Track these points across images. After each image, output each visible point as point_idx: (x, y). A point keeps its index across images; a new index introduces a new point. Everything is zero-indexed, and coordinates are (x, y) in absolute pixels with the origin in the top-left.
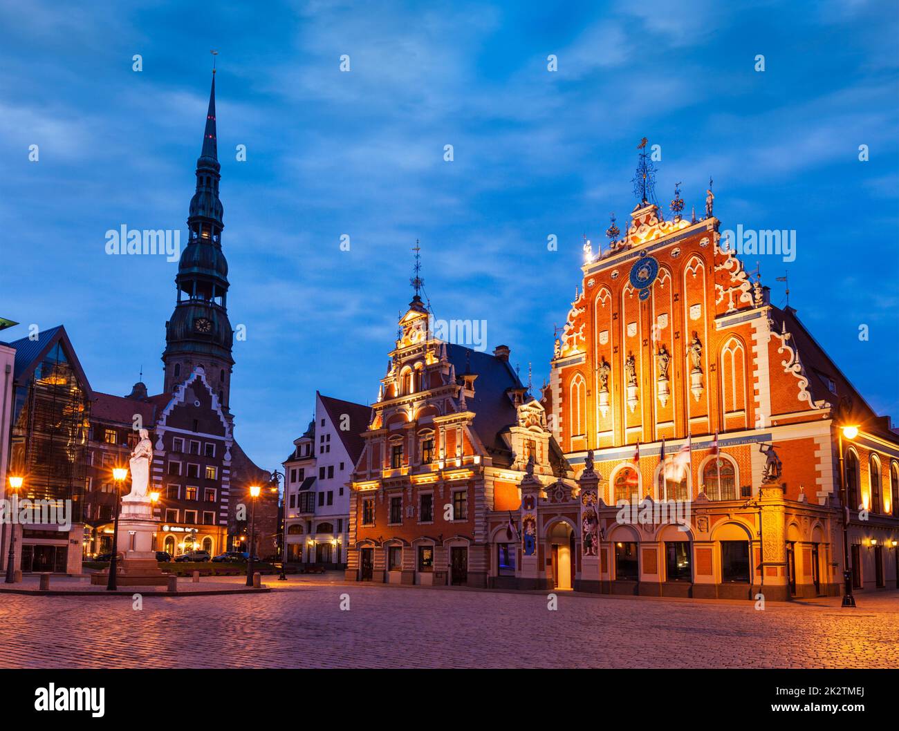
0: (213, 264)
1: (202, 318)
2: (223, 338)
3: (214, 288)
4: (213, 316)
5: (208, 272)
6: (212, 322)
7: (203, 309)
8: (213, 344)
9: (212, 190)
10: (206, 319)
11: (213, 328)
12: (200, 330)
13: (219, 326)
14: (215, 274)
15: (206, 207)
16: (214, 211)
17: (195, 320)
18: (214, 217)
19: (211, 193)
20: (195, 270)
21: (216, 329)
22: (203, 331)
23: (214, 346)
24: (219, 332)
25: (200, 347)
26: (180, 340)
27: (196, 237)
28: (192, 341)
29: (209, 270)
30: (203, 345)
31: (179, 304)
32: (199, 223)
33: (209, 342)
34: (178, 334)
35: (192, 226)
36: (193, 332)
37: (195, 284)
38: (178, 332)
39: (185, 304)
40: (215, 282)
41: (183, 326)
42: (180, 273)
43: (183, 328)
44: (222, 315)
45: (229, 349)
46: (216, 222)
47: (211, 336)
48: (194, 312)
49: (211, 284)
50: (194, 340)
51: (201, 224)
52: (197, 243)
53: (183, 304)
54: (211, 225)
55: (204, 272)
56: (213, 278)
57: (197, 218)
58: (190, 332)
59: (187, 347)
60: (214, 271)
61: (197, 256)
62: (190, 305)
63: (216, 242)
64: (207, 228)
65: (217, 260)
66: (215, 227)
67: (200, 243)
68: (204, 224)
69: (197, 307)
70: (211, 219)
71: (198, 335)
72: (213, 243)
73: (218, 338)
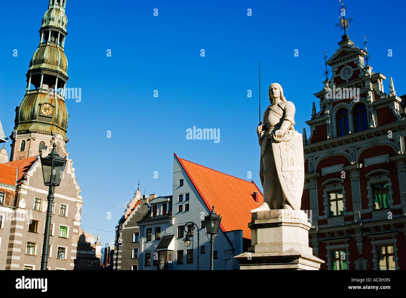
0: (58, 61)
1: (46, 103)
2: (61, 121)
3: (57, 80)
4: (54, 101)
5: (54, 68)
7: (47, 97)
8: (53, 125)
9: (61, 7)
10: (50, 104)
11: (54, 112)
12: (44, 113)
13: (59, 110)
14: (59, 69)
17: (40, 105)
18: (61, 27)
19: (60, 10)
20: (44, 66)
21: (57, 113)
22: (46, 114)
23: (54, 127)
24: (58, 116)
25: (43, 127)
26: (27, 121)
27: (45, 41)
28: (37, 122)
29: (54, 66)
30: (45, 125)
31: (28, 93)
32: (49, 31)
33: (50, 123)
34: (26, 116)
35: (43, 34)
36: (38, 115)
37: (42, 77)
38: (26, 115)
39: (33, 92)
40: (59, 76)
41: (30, 109)
42: (32, 68)
43: (30, 111)
44: (62, 102)
45: (65, 130)
46: (62, 30)
47: (52, 118)
48: (41, 99)
49: (55, 77)
50: (38, 121)
51: (50, 32)
52: (46, 46)
53: (31, 92)
54: (58, 33)
55: (50, 68)
56: (57, 72)
57: (48, 27)
58: (36, 115)
59: (32, 127)
60: (58, 67)
61: (46, 55)
62: (37, 94)
63: (60, 45)
64: (55, 34)
65: (61, 59)
66: (61, 34)
67: (48, 45)
68: (53, 32)
69: (42, 95)
70: (59, 28)
71: (42, 117)
72: (58, 46)
73: (57, 120)
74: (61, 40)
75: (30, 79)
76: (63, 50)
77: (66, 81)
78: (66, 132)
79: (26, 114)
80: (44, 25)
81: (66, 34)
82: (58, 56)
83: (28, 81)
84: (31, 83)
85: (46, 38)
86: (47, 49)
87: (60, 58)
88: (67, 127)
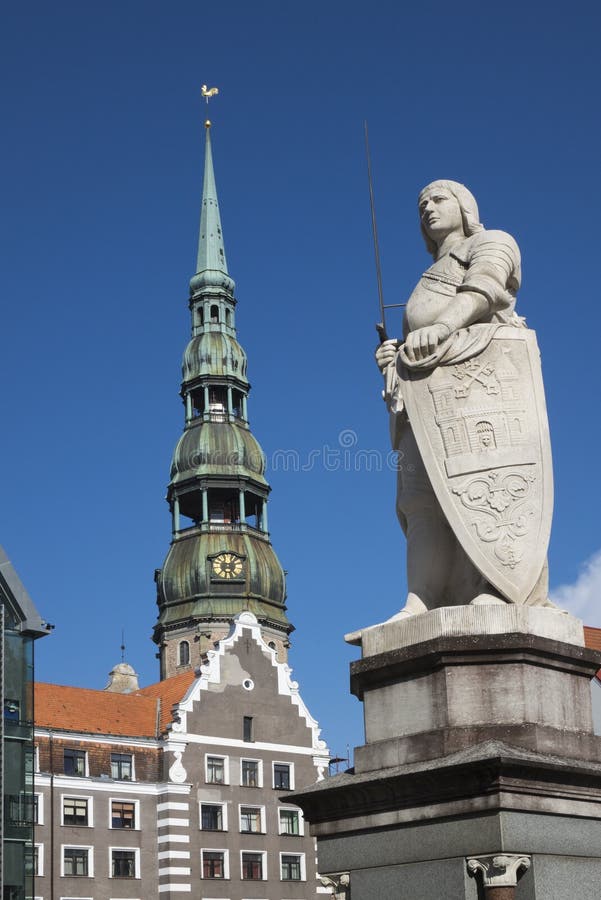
1: (223, 553)
2: (267, 585)
3: (242, 496)
4: (244, 546)
5: (230, 470)
6: (244, 558)
7: (224, 538)
8: (248, 598)
9: (223, 326)
10: (233, 554)
12: (223, 574)
13: (257, 563)
14: (241, 471)
15: (213, 357)
16: (229, 362)
17: (210, 559)
18: (231, 372)
19: (220, 333)
20: (203, 470)
21: (253, 570)
22: (228, 576)
23: (251, 602)
24: (258, 575)
25: (224, 606)
26: (185, 599)
27: (198, 414)
28: (208, 597)
29: (230, 467)
30: (229, 601)
31: (178, 536)
32: (204, 388)
33: (241, 595)
34: (180, 589)
35: (189, 397)
36: (209, 581)
37: (205, 495)
38: (179, 585)
39: (188, 533)
40: (244, 487)
41: (188, 572)
42: (175, 480)
43: (188, 576)
44: (262, 545)
45: (281, 604)
46: (236, 381)
47: (244, 583)
48: (208, 545)
49: (236, 492)
50: (212, 594)
51: (207, 390)
52: (202, 424)
53: (184, 534)
54: (226, 388)
55: (220, 472)
56: (239, 480)
57: (198, 380)
58: (203, 582)
59: (199, 609)
60: (240, 467)
61: (205, 445)
62: (199, 535)
63: (238, 416)
64: (219, 394)
65: (244, 448)
66: (234, 390)
67: (207, 422)
68: (212, 389)
69: (212, 536)
70: (226, 378)
71: (219, 586)
72: (232, 419)
73: (257, 586)
74: (237, 404)
75: (177, 504)
76: (247, 426)
77: (266, 496)
78: (284, 609)
79: (181, 583)
80: (188, 377)
81: (248, 387)
82: (235, 443)
83: (172, 510)
84: (181, 512)
85: (199, 405)
86: (205, 432)
87: (241, 445)
88: (286, 598)
